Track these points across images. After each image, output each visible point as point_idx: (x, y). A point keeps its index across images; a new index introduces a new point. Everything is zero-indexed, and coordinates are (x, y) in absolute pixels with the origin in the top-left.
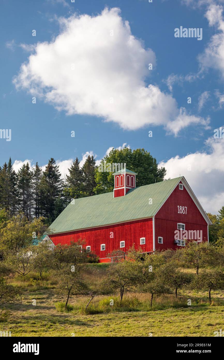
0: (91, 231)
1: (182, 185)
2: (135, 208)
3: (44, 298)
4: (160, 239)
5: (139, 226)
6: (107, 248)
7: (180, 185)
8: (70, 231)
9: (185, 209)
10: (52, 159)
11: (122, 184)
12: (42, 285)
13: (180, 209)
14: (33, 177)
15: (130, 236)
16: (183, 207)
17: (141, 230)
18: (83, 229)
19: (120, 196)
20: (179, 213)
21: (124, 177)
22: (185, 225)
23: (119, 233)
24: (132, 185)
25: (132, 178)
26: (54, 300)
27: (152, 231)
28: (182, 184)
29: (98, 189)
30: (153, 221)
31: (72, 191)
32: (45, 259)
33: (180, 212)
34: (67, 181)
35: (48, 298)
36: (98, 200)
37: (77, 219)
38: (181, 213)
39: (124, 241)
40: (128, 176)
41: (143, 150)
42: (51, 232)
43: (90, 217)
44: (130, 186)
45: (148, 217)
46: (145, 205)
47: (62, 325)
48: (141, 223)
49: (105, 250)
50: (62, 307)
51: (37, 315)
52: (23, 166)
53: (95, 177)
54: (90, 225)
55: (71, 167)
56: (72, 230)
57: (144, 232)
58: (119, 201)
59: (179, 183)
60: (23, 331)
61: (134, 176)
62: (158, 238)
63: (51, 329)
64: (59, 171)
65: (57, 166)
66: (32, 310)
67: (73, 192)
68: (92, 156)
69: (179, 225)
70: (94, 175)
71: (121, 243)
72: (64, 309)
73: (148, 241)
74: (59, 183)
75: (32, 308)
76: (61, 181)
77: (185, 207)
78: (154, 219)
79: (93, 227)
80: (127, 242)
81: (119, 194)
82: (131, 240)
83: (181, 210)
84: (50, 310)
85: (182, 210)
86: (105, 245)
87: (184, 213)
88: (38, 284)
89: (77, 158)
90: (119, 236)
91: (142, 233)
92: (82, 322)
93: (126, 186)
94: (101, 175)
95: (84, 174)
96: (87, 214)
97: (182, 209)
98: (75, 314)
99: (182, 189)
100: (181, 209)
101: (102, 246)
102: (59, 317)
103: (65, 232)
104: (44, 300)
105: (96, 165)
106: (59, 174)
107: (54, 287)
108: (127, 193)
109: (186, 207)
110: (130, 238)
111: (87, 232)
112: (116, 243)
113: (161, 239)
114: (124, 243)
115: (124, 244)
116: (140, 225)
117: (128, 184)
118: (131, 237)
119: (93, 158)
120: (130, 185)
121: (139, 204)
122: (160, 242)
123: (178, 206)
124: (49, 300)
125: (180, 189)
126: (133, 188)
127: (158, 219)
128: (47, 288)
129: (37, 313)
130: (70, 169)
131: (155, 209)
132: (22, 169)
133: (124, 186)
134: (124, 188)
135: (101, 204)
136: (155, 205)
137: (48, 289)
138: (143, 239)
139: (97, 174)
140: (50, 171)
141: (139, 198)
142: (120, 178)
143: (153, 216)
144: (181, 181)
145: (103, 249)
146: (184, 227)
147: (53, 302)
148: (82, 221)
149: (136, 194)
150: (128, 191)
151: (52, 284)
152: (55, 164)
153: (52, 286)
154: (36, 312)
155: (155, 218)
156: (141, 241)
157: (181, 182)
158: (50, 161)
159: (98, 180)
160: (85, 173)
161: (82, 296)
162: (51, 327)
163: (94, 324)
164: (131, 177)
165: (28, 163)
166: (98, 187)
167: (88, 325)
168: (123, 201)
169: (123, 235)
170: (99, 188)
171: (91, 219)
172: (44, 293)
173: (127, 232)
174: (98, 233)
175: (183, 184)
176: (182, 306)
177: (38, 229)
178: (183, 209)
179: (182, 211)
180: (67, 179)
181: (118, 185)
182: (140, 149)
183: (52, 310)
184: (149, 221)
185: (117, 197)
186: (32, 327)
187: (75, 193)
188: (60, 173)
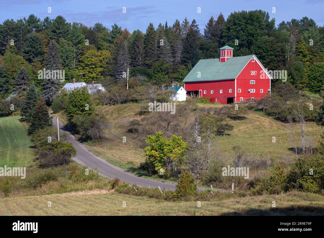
1: (254, 59)
4: (240, 90)
5: (229, 83)
9: (255, 72)
11: (224, 55)
15: (225, 87)
17: (230, 85)
20: (251, 75)
21: (225, 51)
22: (255, 81)
23: (220, 85)
25: (231, 51)
30: (235, 81)
39: (222, 90)
45: (233, 79)
48: (230, 81)
57: (231, 87)
59: (252, 58)
62: (238, 89)
69: (251, 81)
73: (233, 91)
79: (207, 81)
80: (224, 91)
81: (223, 61)
96: (206, 71)
108: (227, 60)
110: (225, 89)
117: (228, 55)
122: (239, 91)
123: (251, 71)
125: (252, 62)
126: (231, 58)
127: (238, 80)
134: (226, 57)
142: (223, 51)
143: (236, 78)
145: (212, 93)
156: (230, 91)
169: (221, 87)
171: (207, 75)
173: (223, 85)
178: (254, 72)
179: (253, 74)
181: (222, 56)
185: (222, 63)
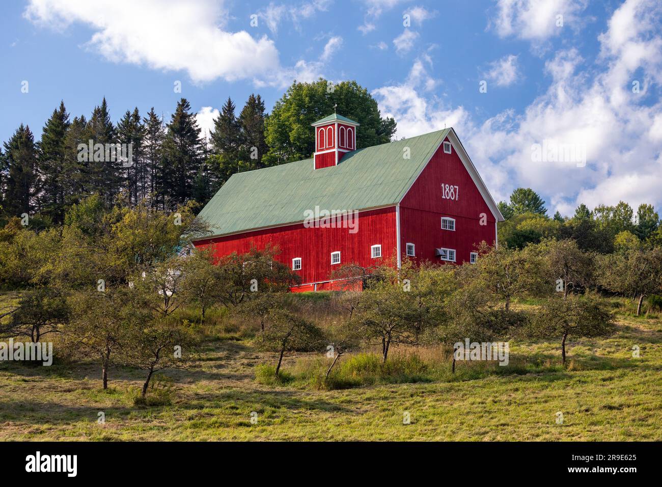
0: (272, 233)
1: (448, 145)
2: (359, 189)
3: (220, 359)
4: (410, 247)
5: (370, 222)
6: (304, 265)
7: (445, 144)
8: (230, 233)
9: (455, 190)
10: (184, 101)
11: (330, 144)
12: (209, 333)
13: (445, 189)
14: (147, 134)
15: (351, 241)
16: (452, 186)
17: (374, 231)
18: (256, 228)
19: (327, 166)
20: (443, 197)
21: (334, 130)
22: (454, 220)
23: (329, 236)
24: (350, 145)
25: (350, 131)
26: (242, 362)
27: (395, 232)
28: (449, 142)
29: (272, 157)
30: (397, 213)
31: (223, 160)
32: (212, 282)
33: (445, 196)
34: (211, 142)
35: (228, 358)
36: (283, 174)
37: (243, 210)
38: (448, 198)
39: (339, 252)
40: (342, 129)
41: (354, 84)
42: (208, 231)
43: (270, 206)
44: (345, 147)
45: (387, 205)
46: (380, 182)
47: (295, 412)
48: (373, 216)
49: (300, 269)
50: (269, 374)
51: (222, 391)
52: (127, 114)
53: (265, 135)
54: (271, 222)
55: (219, 116)
56: (236, 232)
57: (378, 235)
58: (326, 175)
59: (444, 141)
60: (221, 423)
61: (353, 128)
62: (406, 245)
63: (276, 420)
64: (197, 124)
65: (194, 114)
66: (207, 382)
67: (224, 163)
68: (259, 96)
69: (445, 221)
70: (262, 132)
71: (334, 255)
72: (273, 378)
73: (388, 252)
74: (198, 146)
75: (204, 377)
76: (200, 142)
77: (455, 187)
78: (398, 209)
79: (277, 225)
80: (344, 254)
81: (324, 162)
82: (353, 249)
83: (447, 193)
84: (243, 380)
85: (449, 192)
86: (300, 259)
87: (452, 197)
88: (201, 332)
89: (230, 100)
90: (330, 242)
91: (376, 235)
92: (329, 404)
93: (339, 147)
94: (276, 131)
95: (242, 130)
96: (263, 201)
97: (450, 190)
98: (302, 389)
99: (450, 152)
100: (447, 190)
101: (295, 261)
102: (273, 394)
103: (221, 235)
104: (223, 363)
105: (265, 112)
106: (196, 128)
107: (232, 337)
108: (340, 160)
109: (457, 187)
110: (351, 246)
111: (264, 236)
112: (322, 254)
113: (412, 246)
114: (338, 255)
115: (338, 257)
116: (370, 220)
117: (343, 144)
118: (352, 244)
119: (260, 99)
120: (346, 145)
121: (366, 182)
122: (410, 252)
123: (443, 185)
124: (232, 362)
125: (445, 152)
126: (352, 152)
127: (406, 210)
128: (218, 339)
129: (221, 388)
130: (217, 120)
131: (400, 189)
132: (124, 120)
133: (334, 147)
134: (336, 150)
135: (289, 181)
136: (399, 182)
137: (222, 340)
138: (377, 248)
139: (269, 128)
140: (182, 123)
141: (366, 169)
142: (326, 132)
143: (397, 204)
144: (447, 137)
145: (297, 267)
146: (453, 224)
147: (242, 367)
148: (254, 214)
149: (358, 162)
150: (342, 157)
151: (228, 330)
152: (189, 109)
153: (228, 335)
154: (218, 386)
155: (400, 207)
156: (374, 251)
157: (446, 139)
158: (179, 105)
159: (271, 140)
160: (245, 128)
161: (296, 353)
162: (274, 415)
163: (357, 408)
164: (348, 129)
165: (136, 108)
166: (270, 154)
167: (347, 411)
168: (333, 176)
169: (337, 239)
170: (273, 155)
171: (272, 210)
172: (217, 349)
173: (345, 235)
174: (287, 237)
175: (452, 143)
176: (513, 372)
177: (185, 224)
178: (452, 190)
179: (450, 195)
180: (211, 138)
181: (322, 145)
182: (349, 83)
183: (246, 381)
184: (389, 212)
185: (321, 169)
186: (234, 417)
187: (229, 164)
188: (199, 127)
